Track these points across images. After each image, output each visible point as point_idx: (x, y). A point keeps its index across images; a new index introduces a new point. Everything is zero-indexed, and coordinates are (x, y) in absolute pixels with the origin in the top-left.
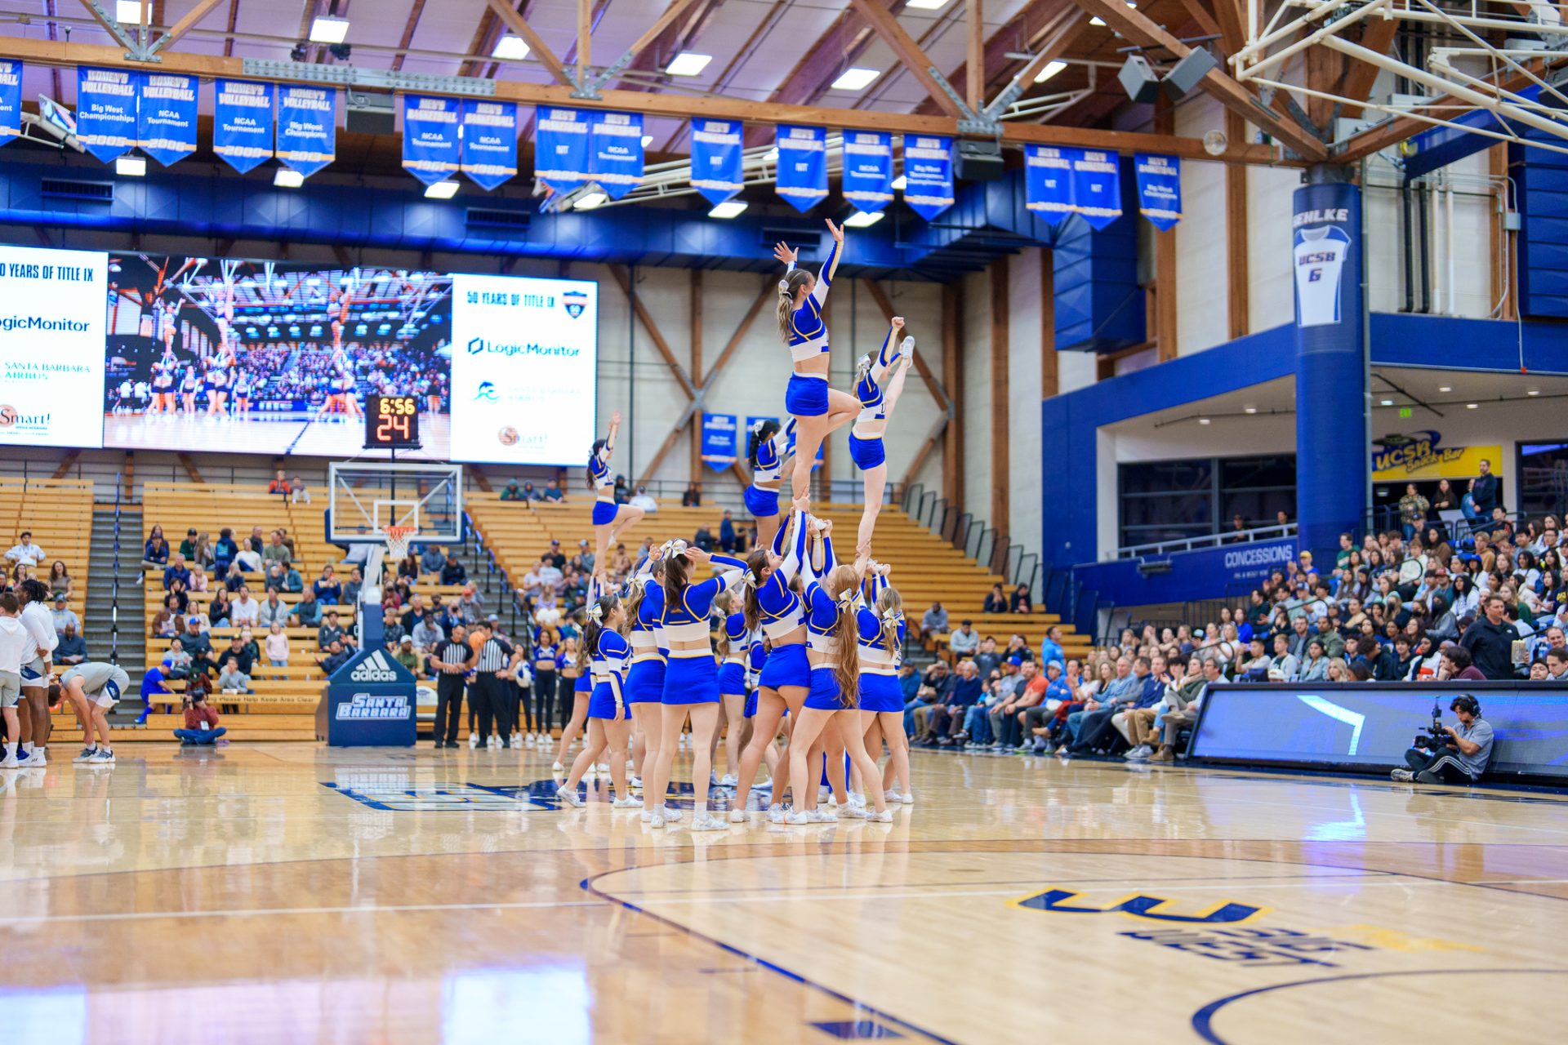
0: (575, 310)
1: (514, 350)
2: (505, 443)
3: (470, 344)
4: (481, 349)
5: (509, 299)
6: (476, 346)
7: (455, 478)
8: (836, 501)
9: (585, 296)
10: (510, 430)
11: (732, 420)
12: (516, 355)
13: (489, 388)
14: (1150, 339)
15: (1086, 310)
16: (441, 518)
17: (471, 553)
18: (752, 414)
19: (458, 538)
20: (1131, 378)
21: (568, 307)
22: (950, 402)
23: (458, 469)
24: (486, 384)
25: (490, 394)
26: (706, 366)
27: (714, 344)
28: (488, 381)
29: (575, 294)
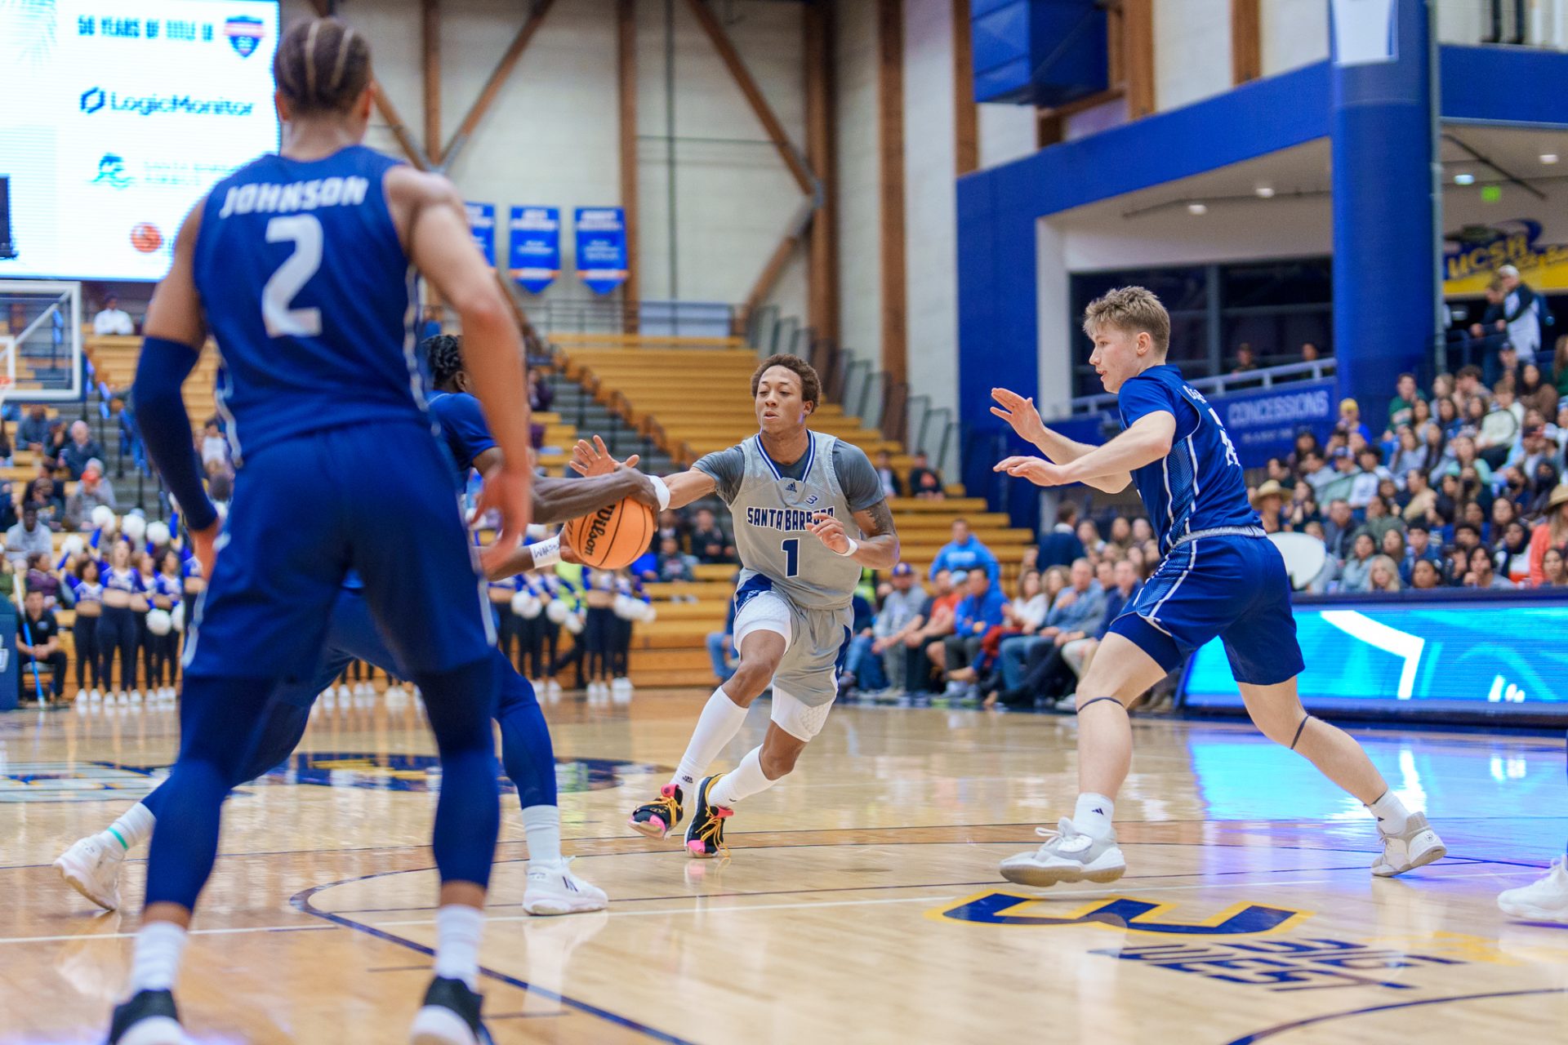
0: (245, 44)
1: (153, 107)
2: (141, 248)
3: (84, 98)
4: (101, 105)
5: (143, 29)
6: (93, 101)
7: (69, 302)
8: (648, 333)
9: (259, 23)
10: (150, 228)
11: (488, 211)
12: (154, 114)
13: (115, 165)
14: (1115, 85)
15: (1020, 42)
16: (47, 364)
17: (94, 417)
18: (519, 201)
19: (75, 392)
20: (1088, 144)
21: (234, 39)
22: (817, 182)
23: (75, 291)
24: (110, 159)
25: (119, 175)
26: (448, 128)
27: (459, 97)
28: (115, 153)
29: (243, 20)
